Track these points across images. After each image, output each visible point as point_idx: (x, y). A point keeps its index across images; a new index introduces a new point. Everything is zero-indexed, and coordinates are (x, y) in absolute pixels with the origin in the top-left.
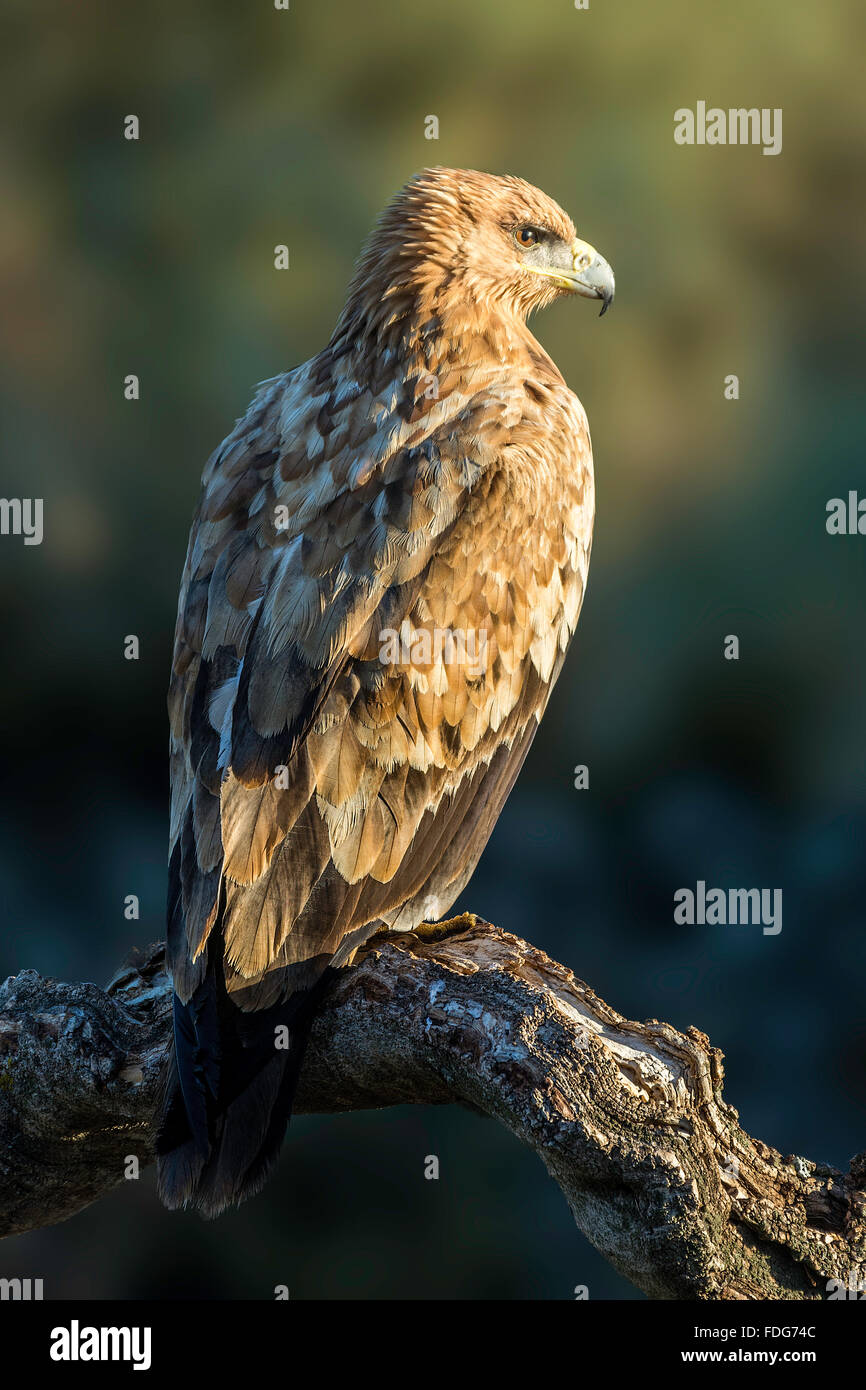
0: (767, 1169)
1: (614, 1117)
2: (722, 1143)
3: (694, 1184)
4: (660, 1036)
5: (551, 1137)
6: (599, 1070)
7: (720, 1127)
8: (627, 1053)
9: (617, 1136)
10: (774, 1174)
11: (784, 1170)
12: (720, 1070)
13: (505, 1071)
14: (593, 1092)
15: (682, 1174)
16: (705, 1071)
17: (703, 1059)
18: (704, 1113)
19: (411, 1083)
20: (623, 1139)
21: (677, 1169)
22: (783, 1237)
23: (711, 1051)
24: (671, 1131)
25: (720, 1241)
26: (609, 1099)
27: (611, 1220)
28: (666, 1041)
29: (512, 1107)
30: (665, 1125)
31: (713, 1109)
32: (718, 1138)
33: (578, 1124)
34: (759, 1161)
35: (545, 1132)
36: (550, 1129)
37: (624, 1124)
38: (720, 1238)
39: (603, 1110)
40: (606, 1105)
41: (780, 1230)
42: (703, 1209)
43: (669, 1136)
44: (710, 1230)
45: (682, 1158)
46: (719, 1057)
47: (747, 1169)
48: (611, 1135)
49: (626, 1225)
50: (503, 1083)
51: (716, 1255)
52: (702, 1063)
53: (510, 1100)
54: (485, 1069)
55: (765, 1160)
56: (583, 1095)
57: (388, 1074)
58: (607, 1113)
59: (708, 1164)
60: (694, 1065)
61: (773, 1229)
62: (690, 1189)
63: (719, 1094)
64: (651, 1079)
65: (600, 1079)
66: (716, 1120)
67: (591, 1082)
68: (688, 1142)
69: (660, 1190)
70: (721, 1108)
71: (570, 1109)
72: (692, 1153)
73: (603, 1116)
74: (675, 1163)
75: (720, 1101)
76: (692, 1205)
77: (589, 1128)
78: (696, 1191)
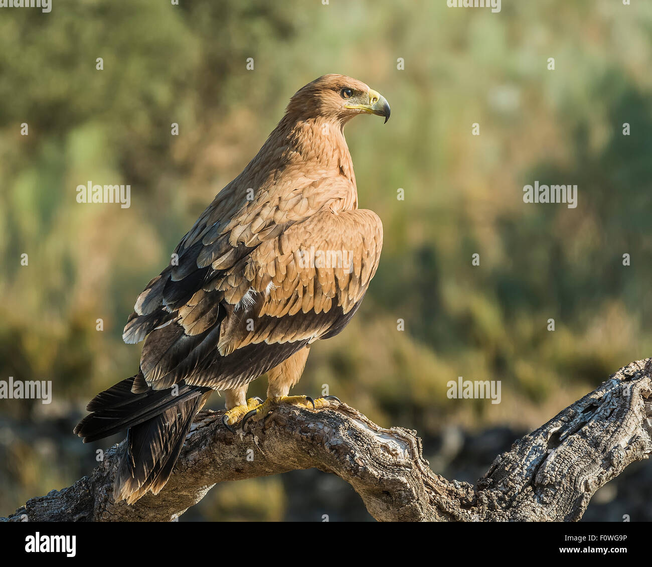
0: (443, 484)
1: (380, 464)
2: (424, 475)
3: (413, 489)
4: (396, 433)
5: (356, 473)
6: (372, 446)
7: (422, 468)
8: (383, 441)
9: (382, 472)
10: (445, 486)
11: (449, 485)
12: (421, 445)
13: (335, 449)
14: (371, 455)
15: (408, 485)
16: (415, 445)
17: (414, 441)
18: (416, 462)
19: (296, 460)
20: (384, 473)
21: (406, 484)
22: (451, 510)
23: (417, 439)
24: (403, 468)
25: (425, 512)
26: (377, 457)
27: (382, 507)
28: (398, 435)
29: (339, 463)
30: (400, 466)
31: (419, 461)
32: (422, 473)
33: (365, 468)
34: (439, 482)
35: (353, 471)
36: (354, 471)
37: (384, 466)
38: (425, 511)
39: (375, 461)
40: (375, 459)
41: (450, 507)
42: (418, 499)
43: (403, 470)
44: (421, 508)
45: (408, 479)
46: (420, 440)
47: (435, 485)
48: (379, 471)
49: (388, 508)
50: (335, 453)
51: (424, 518)
52: (413, 442)
53: (338, 460)
54: (327, 448)
55: (442, 481)
56: (367, 456)
57: (287, 456)
58: (377, 463)
59: (419, 481)
60: (410, 443)
61: (446, 507)
62: (412, 491)
63: (421, 456)
64: (394, 450)
65: (373, 449)
66: (421, 465)
67: (370, 451)
68: (410, 472)
69: (400, 492)
70: (422, 461)
71: (362, 462)
72: (412, 477)
73: (375, 464)
74: (405, 481)
75: (422, 458)
76: (413, 498)
77: (371, 469)
78: (414, 492)
